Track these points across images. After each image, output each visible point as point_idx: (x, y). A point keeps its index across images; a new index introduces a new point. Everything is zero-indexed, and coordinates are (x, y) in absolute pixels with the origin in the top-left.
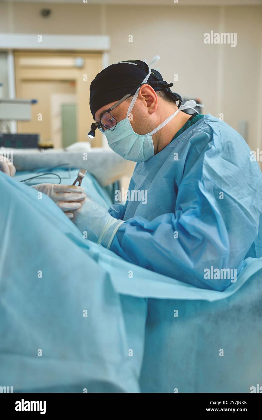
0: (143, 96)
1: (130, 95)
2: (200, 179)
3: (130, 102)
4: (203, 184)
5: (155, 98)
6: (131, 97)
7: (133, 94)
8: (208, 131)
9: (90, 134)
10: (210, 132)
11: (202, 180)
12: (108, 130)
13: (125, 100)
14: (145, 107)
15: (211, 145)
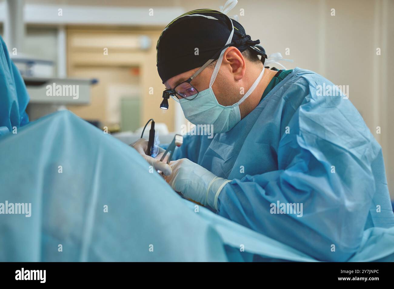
0: (228, 60)
1: (213, 60)
2: (298, 134)
3: (213, 69)
4: (303, 138)
5: (242, 62)
6: (214, 63)
7: (216, 58)
8: (303, 83)
9: (161, 106)
10: (304, 84)
11: (300, 134)
12: (184, 99)
13: (207, 66)
14: (230, 73)
15: (309, 99)
